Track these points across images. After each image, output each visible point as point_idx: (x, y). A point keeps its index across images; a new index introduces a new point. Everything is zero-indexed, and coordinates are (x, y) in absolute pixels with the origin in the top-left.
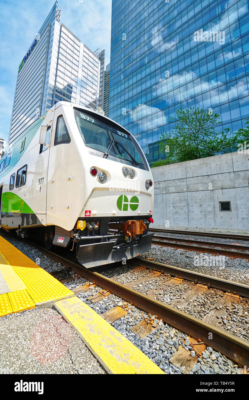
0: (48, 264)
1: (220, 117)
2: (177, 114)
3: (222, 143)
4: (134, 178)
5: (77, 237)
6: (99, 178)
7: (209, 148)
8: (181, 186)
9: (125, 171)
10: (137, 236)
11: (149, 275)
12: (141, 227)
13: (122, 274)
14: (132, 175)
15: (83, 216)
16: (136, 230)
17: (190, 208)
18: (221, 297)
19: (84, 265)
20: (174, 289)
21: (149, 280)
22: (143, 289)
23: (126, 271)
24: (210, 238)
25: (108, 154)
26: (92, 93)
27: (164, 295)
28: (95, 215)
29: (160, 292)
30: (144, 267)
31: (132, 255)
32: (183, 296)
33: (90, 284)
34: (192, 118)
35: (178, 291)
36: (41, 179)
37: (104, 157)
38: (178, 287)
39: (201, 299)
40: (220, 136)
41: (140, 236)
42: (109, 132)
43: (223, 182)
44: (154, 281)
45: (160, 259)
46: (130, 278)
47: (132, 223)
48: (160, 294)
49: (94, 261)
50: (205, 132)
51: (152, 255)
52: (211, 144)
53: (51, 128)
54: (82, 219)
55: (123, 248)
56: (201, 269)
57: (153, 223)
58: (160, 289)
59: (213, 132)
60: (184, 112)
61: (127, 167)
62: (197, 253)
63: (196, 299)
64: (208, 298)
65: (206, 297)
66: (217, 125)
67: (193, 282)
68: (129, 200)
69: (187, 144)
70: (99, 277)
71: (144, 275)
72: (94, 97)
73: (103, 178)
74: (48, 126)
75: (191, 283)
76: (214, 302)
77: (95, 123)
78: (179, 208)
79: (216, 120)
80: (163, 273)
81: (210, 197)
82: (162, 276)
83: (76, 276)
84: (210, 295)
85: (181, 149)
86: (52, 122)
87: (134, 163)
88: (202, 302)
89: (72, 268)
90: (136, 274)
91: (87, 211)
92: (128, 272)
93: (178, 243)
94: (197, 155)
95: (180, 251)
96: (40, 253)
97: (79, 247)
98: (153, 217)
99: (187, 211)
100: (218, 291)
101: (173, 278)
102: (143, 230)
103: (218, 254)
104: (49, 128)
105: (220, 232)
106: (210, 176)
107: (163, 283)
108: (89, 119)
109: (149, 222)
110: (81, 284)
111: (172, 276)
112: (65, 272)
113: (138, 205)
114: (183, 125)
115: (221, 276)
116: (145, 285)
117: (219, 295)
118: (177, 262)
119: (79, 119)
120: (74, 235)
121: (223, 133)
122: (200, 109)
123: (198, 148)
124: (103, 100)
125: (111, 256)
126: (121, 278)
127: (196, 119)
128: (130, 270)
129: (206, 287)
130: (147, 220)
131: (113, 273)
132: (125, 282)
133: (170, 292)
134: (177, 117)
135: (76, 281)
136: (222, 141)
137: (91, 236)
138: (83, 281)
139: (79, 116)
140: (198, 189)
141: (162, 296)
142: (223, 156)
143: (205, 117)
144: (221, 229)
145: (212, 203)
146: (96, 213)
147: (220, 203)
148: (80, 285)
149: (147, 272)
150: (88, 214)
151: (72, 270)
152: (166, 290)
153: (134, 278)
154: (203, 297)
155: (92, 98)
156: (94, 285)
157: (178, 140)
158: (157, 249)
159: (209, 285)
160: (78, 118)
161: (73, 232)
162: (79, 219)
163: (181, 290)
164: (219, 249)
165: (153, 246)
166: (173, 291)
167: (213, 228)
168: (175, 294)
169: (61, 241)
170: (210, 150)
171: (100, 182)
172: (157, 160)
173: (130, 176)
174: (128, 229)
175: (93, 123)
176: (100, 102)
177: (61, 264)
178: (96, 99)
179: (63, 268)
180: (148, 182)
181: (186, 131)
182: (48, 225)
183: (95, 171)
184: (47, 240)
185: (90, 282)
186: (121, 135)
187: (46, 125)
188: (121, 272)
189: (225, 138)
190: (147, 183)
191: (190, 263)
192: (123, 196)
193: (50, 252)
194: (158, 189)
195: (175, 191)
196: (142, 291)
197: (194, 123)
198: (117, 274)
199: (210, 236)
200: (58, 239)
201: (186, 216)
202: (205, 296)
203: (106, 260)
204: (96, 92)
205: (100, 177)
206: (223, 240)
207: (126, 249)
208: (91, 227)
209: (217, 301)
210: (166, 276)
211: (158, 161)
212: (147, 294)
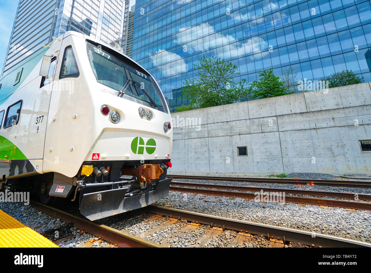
0: (42, 222)
1: (238, 68)
2: (200, 62)
3: (240, 92)
4: (151, 120)
5: (80, 184)
6: (112, 118)
7: (228, 96)
8: (202, 132)
9: (141, 112)
10: (153, 181)
11: (164, 223)
12: (158, 171)
13: (135, 224)
14: (150, 117)
15: (90, 159)
16: (151, 175)
17: (211, 153)
18: (235, 237)
19: (88, 217)
20: (189, 235)
21: (164, 228)
22: (156, 239)
23: (140, 221)
24: (228, 182)
25: (124, 93)
26: (114, 31)
27: (178, 243)
28: (104, 158)
29: (174, 240)
30: (160, 215)
31: (147, 201)
32: (198, 242)
33: (94, 239)
34: (214, 67)
35: (193, 236)
36: (39, 117)
37: (118, 96)
38: (194, 232)
39: (216, 242)
40: (238, 86)
41: (157, 181)
42: (127, 71)
43: (240, 128)
44: (169, 228)
45: (178, 205)
46: (143, 228)
47: (148, 167)
48: (175, 242)
49: (101, 212)
50: (225, 81)
51: (171, 201)
52: (230, 92)
53: (57, 59)
54: (89, 163)
55: (137, 195)
56: (218, 212)
57: (171, 167)
58: (176, 236)
59: (232, 82)
60: (206, 60)
61: (144, 108)
62: (215, 197)
63: (210, 242)
64: (222, 240)
65: (221, 240)
66: (236, 76)
67: (209, 226)
68: (145, 143)
69: (208, 91)
70: (106, 231)
71: (160, 224)
72: (117, 37)
73: (116, 118)
74: (52, 56)
75: (207, 227)
76: (228, 244)
77: (111, 59)
78: (200, 154)
79: (235, 71)
80: (180, 220)
81: (229, 142)
82: (178, 223)
83: (78, 232)
84: (224, 237)
85: (203, 96)
86: (59, 52)
87: (153, 104)
88: (216, 245)
89: (74, 224)
90: (151, 223)
91: (95, 154)
92: (142, 222)
93: (198, 188)
94: (217, 102)
95: (199, 196)
96: (33, 209)
97: (82, 196)
98: (171, 161)
99: (208, 156)
100: (232, 232)
101: (189, 223)
102: (159, 174)
103: (235, 197)
104: (54, 59)
105: (238, 176)
106: (229, 123)
107: (179, 230)
108: (105, 54)
109: (167, 167)
110: (84, 241)
111: (189, 222)
112: (64, 229)
113: (155, 148)
114: (206, 73)
115: (235, 217)
116: (159, 234)
117: (233, 236)
118: (195, 207)
119: (92, 53)
120: (78, 182)
121: (240, 83)
122: (221, 60)
123: (218, 96)
124: (126, 41)
125: (123, 205)
126: (133, 229)
127: (217, 68)
128: (145, 220)
129: (221, 229)
130: (165, 164)
131: (125, 224)
132: (137, 232)
133: (185, 239)
134: (200, 65)
135: (76, 239)
136: (239, 90)
137: (99, 182)
138: (86, 238)
139: (93, 50)
140: (218, 135)
141: (176, 243)
142: (240, 104)
143: (226, 67)
144: (239, 173)
145: (231, 148)
146: (106, 156)
147: (238, 149)
148: (82, 243)
149: (163, 220)
150: (96, 157)
151: (74, 225)
152: (181, 237)
153: (148, 228)
154: (217, 239)
155: (114, 37)
156: (100, 241)
157: (200, 86)
158: (176, 196)
159: (224, 227)
160: (90, 52)
161: (77, 179)
162: (85, 163)
163: (196, 236)
164: (236, 192)
165: (172, 193)
166: (189, 237)
167: (232, 173)
168: (190, 240)
169: (60, 190)
170: (230, 98)
171: (112, 122)
172: (181, 105)
173: (147, 117)
174: (142, 174)
175: (109, 60)
176: (123, 42)
177: (60, 220)
178: (119, 38)
179: (62, 224)
180: (167, 124)
181: (208, 78)
182: (45, 172)
183: (107, 110)
184: (43, 193)
185: (94, 237)
186: (140, 75)
187: (50, 55)
188: (134, 223)
189: (242, 88)
190: (165, 125)
191: (208, 207)
192: (139, 138)
193: (48, 207)
194: (180, 134)
195: (196, 136)
196: (156, 241)
197: (215, 72)
198: (129, 225)
199: (229, 180)
200: (57, 189)
201: (207, 162)
202: (220, 238)
203: (117, 210)
204: (119, 31)
205: (113, 116)
206: (240, 183)
207: (141, 196)
208: (99, 172)
209: (230, 242)
210: (182, 222)
211: (181, 107)
212: (160, 244)
